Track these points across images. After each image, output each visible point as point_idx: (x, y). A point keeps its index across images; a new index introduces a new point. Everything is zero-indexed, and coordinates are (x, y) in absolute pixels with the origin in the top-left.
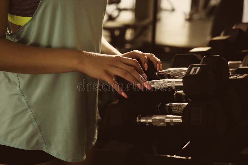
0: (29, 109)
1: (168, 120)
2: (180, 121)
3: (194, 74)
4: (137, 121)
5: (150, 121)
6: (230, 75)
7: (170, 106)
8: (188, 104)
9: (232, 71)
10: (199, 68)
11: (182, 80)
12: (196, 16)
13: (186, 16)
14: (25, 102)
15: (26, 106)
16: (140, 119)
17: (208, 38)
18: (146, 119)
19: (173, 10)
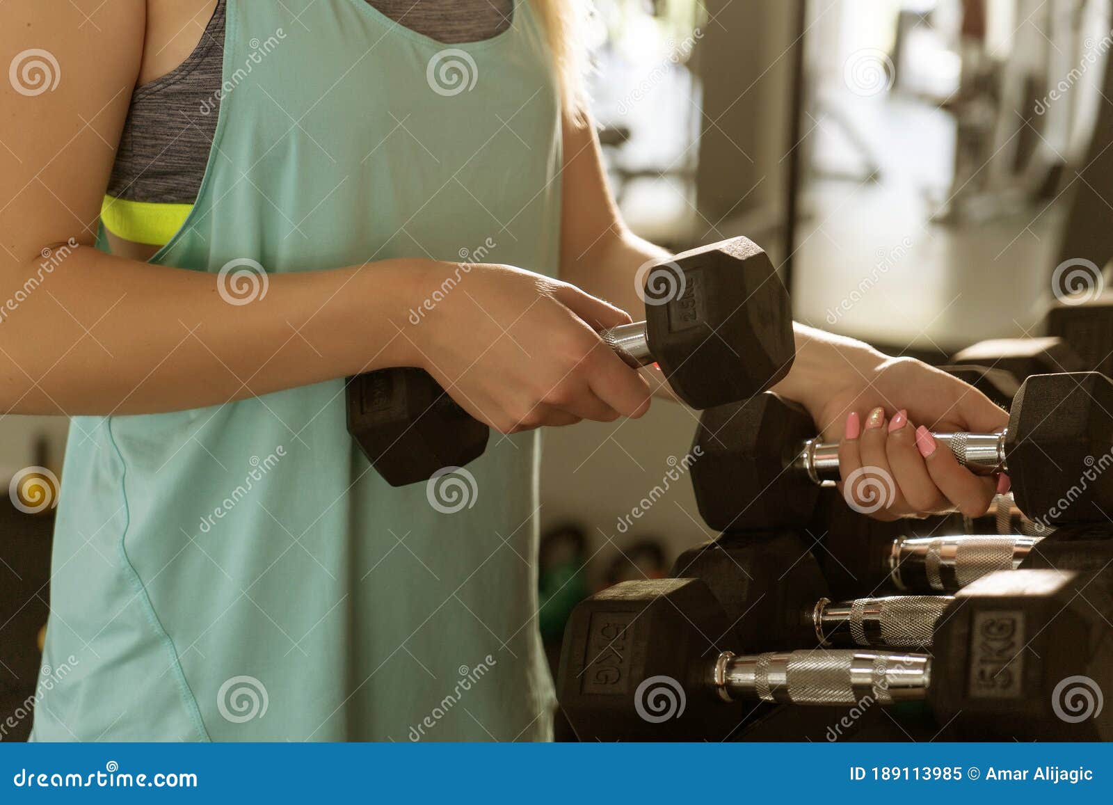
1: (862, 675)
2: (918, 681)
4: (716, 679)
5: (777, 677)
8: (953, 598)
12: (978, 208)
13: (932, 204)
18: (760, 671)
19: (872, 177)
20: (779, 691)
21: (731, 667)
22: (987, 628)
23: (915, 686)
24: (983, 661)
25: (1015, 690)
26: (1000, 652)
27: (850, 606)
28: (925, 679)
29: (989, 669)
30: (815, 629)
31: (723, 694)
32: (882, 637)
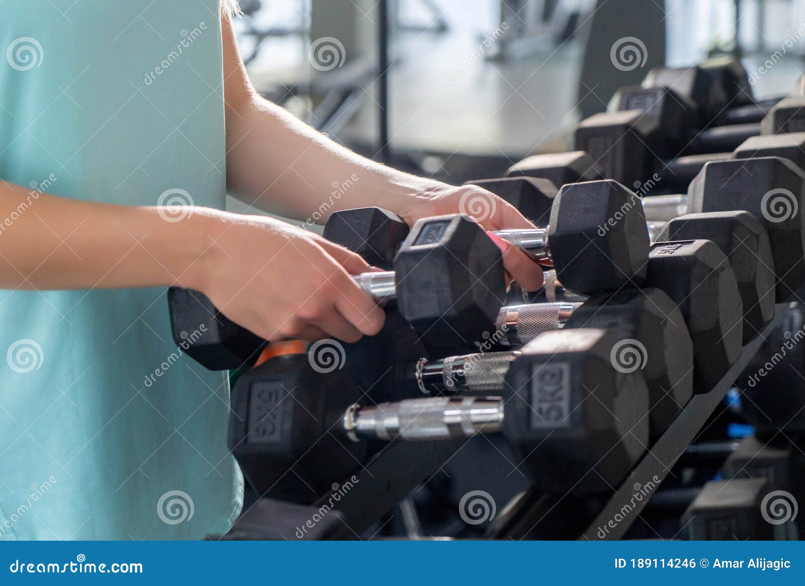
1: (453, 414)
2: (495, 418)
4: (347, 425)
5: (392, 421)
6: (652, 243)
9: (653, 229)
12: (520, 47)
17: (569, 120)
18: (378, 418)
20: (393, 431)
21: (356, 416)
22: (542, 376)
23: (492, 422)
24: (541, 401)
25: (565, 420)
26: (553, 394)
27: (442, 363)
28: (501, 416)
29: (545, 406)
30: (417, 382)
31: (352, 436)
32: (466, 385)
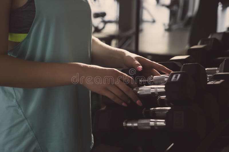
0: (26, 120)
1: (152, 124)
2: (163, 125)
3: (175, 80)
4: (124, 125)
5: (136, 125)
6: (208, 80)
7: (154, 111)
8: (170, 108)
9: (209, 77)
10: (179, 75)
11: (164, 86)
12: (174, 27)
13: (164, 25)
14: (22, 113)
15: (23, 117)
16: (127, 123)
17: (187, 47)
18: (132, 123)
19: (154, 21)
27: (150, 110)
30: (143, 115)
31: (125, 128)
